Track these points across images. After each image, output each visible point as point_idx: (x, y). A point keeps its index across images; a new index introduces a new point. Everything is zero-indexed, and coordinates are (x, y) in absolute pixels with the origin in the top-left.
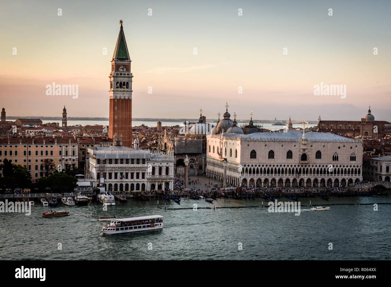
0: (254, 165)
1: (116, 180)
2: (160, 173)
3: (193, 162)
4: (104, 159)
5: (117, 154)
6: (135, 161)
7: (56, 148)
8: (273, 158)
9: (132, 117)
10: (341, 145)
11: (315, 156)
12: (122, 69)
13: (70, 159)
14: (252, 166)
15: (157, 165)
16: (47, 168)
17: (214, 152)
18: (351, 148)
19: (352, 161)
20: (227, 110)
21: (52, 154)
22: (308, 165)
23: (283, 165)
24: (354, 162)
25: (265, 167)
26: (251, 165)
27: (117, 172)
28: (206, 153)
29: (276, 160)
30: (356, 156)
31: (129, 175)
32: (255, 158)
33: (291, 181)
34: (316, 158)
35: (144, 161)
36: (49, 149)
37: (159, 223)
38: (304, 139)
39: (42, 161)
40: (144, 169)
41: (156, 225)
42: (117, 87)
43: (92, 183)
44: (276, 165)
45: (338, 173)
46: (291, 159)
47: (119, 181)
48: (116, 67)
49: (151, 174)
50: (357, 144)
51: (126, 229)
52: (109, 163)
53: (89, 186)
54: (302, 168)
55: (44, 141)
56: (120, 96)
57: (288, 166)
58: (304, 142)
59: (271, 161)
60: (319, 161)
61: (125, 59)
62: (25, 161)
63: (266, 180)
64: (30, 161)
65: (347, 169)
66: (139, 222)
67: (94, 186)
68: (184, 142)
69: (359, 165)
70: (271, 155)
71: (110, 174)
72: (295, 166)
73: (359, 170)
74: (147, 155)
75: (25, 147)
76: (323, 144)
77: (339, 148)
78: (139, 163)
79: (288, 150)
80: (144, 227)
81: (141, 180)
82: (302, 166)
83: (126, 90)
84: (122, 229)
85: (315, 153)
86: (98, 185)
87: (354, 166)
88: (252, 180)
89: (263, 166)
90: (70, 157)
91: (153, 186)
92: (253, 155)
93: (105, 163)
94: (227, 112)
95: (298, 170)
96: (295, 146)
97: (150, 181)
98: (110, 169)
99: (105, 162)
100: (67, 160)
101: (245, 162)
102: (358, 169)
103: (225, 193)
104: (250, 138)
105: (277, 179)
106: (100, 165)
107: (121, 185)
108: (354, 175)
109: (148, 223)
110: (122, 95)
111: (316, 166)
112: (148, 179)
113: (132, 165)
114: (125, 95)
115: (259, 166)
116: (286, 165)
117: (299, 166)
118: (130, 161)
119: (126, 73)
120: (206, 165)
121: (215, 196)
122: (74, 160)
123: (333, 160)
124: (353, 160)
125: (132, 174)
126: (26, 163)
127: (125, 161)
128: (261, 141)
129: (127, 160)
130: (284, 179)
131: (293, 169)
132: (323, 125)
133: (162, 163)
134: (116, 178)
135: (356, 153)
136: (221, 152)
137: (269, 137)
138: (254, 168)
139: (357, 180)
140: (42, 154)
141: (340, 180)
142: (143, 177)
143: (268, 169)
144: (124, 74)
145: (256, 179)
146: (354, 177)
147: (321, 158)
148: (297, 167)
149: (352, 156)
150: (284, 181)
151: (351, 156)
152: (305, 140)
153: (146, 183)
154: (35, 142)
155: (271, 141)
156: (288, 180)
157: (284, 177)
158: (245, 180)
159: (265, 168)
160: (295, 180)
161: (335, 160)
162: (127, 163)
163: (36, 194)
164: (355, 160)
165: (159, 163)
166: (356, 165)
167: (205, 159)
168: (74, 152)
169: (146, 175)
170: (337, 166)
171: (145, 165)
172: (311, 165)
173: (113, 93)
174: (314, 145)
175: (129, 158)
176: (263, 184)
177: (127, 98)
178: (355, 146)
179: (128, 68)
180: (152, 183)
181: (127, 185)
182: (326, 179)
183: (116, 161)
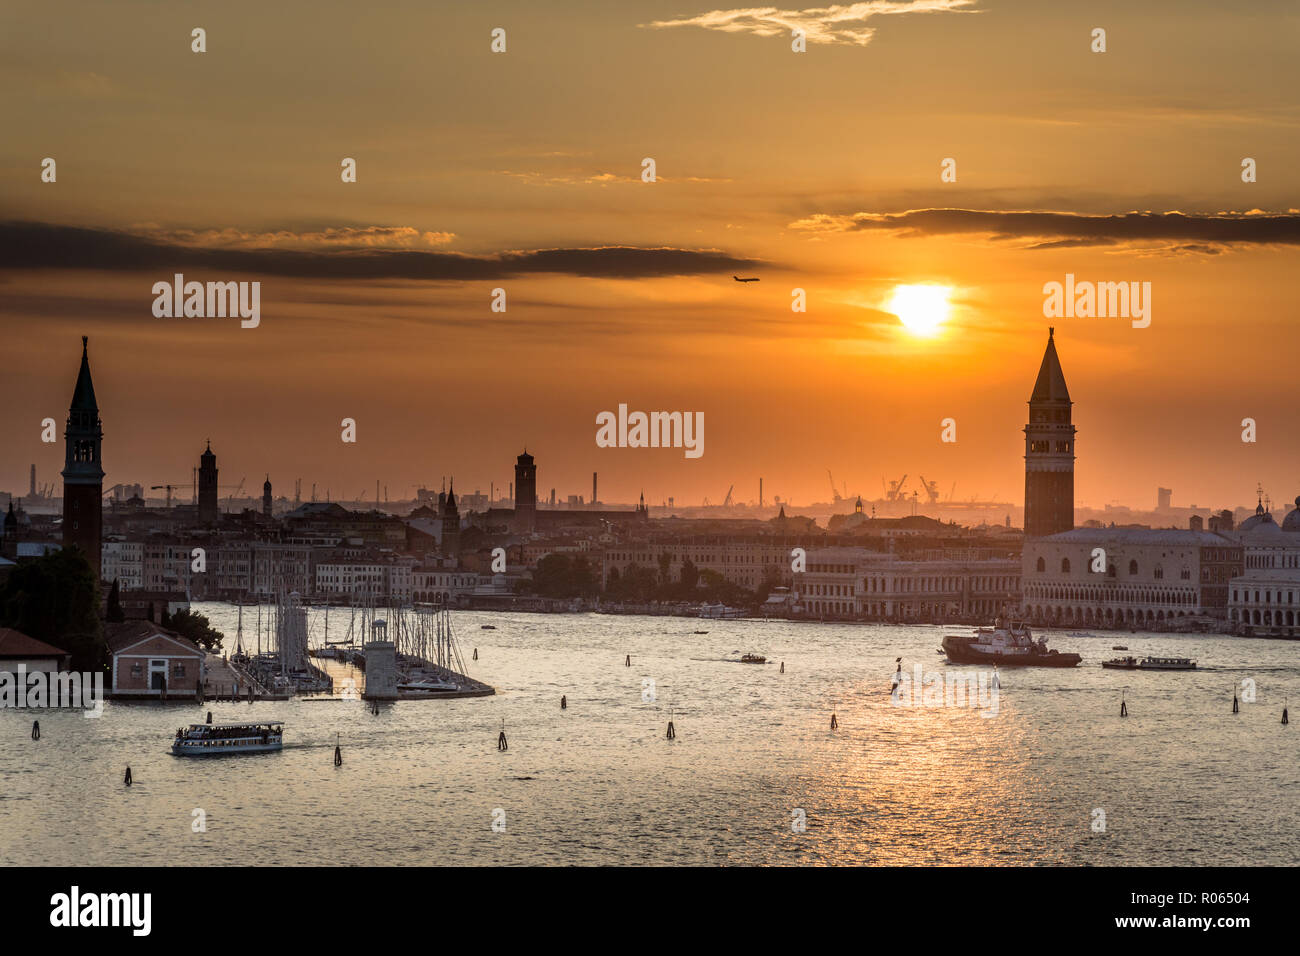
0: (1042, 582)
1: (818, 597)
2: (874, 588)
8: (1068, 571)
10: (1167, 551)
11: (1128, 570)
12: (1041, 417)
14: (1039, 584)
18: (1182, 555)
19: (1183, 580)
22: (1118, 585)
23: (1082, 584)
24: (1186, 581)
25: (1057, 586)
26: (1037, 582)
27: (818, 584)
29: (1072, 574)
30: (1191, 571)
32: (1044, 570)
33: (1094, 612)
34: (1128, 573)
35: (853, 569)
38: (1111, 539)
40: (853, 581)
44: (1072, 584)
49: (862, 589)
50: (1192, 550)
54: (1110, 591)
56: (1036, 467)
57: (1089, 586)
58: (1111, 545)
59: (1066, 577)
60: (1134, 578)
65: (1177, 593)
69: (1195, 588)
71: (811, 588)
72: (1100, 586)
73: (1195, 595)
74: (858, 559)
76: (1139, 548)
77: (1164, 555)
78: (846, 572)
81: (849, 599)
82: (1110, 587)
85: (1129, 564)
87: (1187, 589)
88: (1039, 608)
89: (1054, 584)
91: (865, 608)
92: (1041, 565)
95: (1104, 593)
97: (861, 599)
98: (811, 579)
101: (1029, 578)
102: (1192, 594)
105: (1074, 608)
108: (1187, 604)
110: (1038, 465)
111: (1130, 587)
112: (859, 597)
115: (1049, 584)
116: (1087, 584)
117: (1104, 587)
123: (1155, 577)
124: (1185, 578)
128: (1051, 542)
131: (1097, 592)
133: (877, 573)
134: (818, 592)
138: (1041, 588)
141: (1166, 614)
142: (852, 594)
143: (1062, 590)
145: (1044, 607)
146: (1187, 609)
147: (1137, 573)
150: (1083, 612)
151: (1182, 570)
152: (1113, 541)
153: (855, 603)
155: (1065, 543)
156: (1089, 611)
157: (1084, 605)
159: (1057, 589)
160: (1099, 611)
161: (1159, 577)
165: (873, 573)
166: (1190, 588)
169: (855, 590)
171: (854, 575)
172: (1123, 584)
174: (1127, 550)
180: (864, 603)
181: (831, 604)
182: (1145, 611)
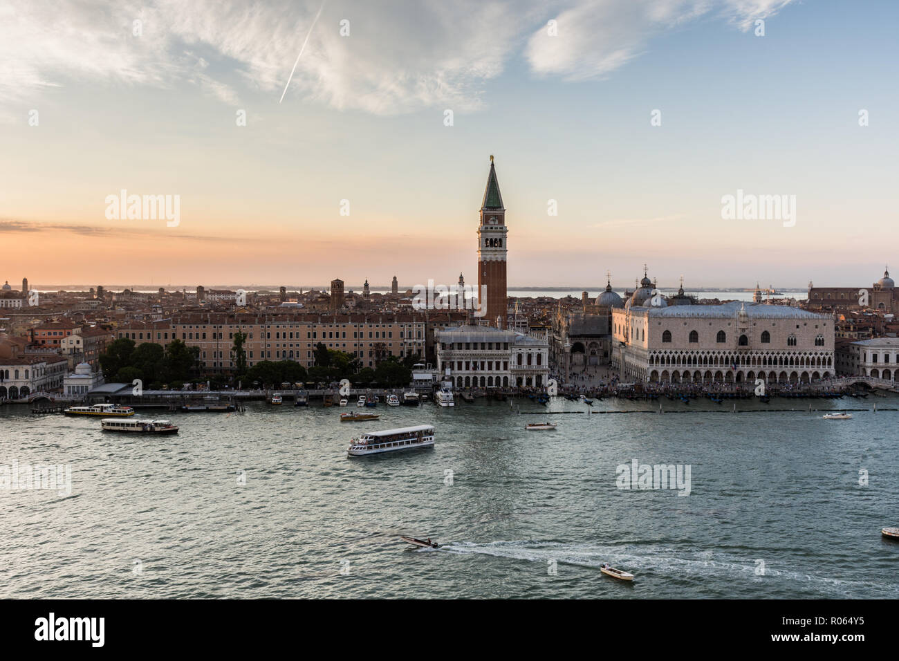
0: (668, 351)
1: (468, 372)
2: (529, 362)
3: (596, 347)
4: (450, 343)
5: (469, 336)
6: (494, 346)
7: (395, 327)
8: (697, 341)
9: (508, 286)
10: (801, 324)
11: (760, 340)
12: (493, 221)
13: (415, 343)
14: (665, 353)
15: (524, 351)
16: (378, 355)
17: (620, 333)
18: (817, 327)
19: (818, 347)
20: (646, 275)
21: (390, 336)
22: (750, 352)
23: (711, 351)
24: (821, 347)
25: (684, 354)
26: (663, 351)
27: (469, 360)
28: (611, 334)
29: (701, 344)
30: (825, 339)
31: (486, 365)
32: (670, 341)
33: (724, 375)
34: (762, 342)
35: (506, 346)
36: (387, 329)
37: (429, 437)
38: (742, 314)
39: (371, 345)
40: (506, 357)
41: (425, 440)
42: (487, 246)
43: (434, 375)
44: (701, 351)
45: (797, 363)
46: (723, 343)
47: (471, 372)
48: (485, 219)
49: (516, 364)
50: (827, 322)
51: (382, 446)
52: (459, 349)
53: (431, 380)
54: (741, 357)
55: (381, 319)
56: (491, 258)
57: (719, 353)
58: (742, 319)
59: (694, 346)
60: (766, 346)
61: (498, 208)
62: (356, 345)
63: (686, 373)
64: (362, 345)
65: (811, 357)
66: (400, 437)
67: (437, 380)
68: (582, 319)
69: (830, 353)
70: (694, 337)
71: (460, 364)
72: (730, 353)
73: (830, 359)
74: (511, 337)
75: (355, 326)
76: (772, 322)
77: (798, 327)
78: (499, 349)
79: (719, 330)
80: (408, 443)
81: (502, 372)
82: (740, 353)
83: (498, 249)
84: (377, 447)
85: (760, 334)
86: (443, 379)
87: (821, 354)
88: (665, 373)
89: (682, 353)
90: (415, 340)
91: (519, 381)
92: (667, 337)
93: (453, 349)
94: (646, 278)
95: (735, 359)
96: (729, 324)
97: (515, 373)
98: (460, 357)
99: (452, 346)
100: (410, 344)
101: (654, 347)
102: (827, 357)
103: (617, 391)
104: (662, 314)
105: (703, 371)
106: (446, 351)
107: (475, 378)
108: (821, 366)
109: (413, 437)
110: (493, 256)
111: (762, 353)
112: (512, 371)
113: (490, 352)
114: (497, 256)
115: (676, 353)
116: (717, 352)
117: (735, 353)
118: (487, 346)
119: (499, 226)
120: (611, 351)
121: (603, 395)
122: (419, 344)
123: (789, 345)
124: (819, 345)
125: (490, 364)
126: (356, 349)
127: (479, 346)
128: (679, 317)
129: (483, 344)
130: (714, 372)
131: (727, 358)
132: (816, 294)
133: (532, 349)
134: (467, 368)
135: (824, 334)
136: (627, 333)
137: (691, 312)
138: (668, 356)
139: (827, 374)
140: (377, 336)
141: (800, 374)
142: (506, 368)
143: (690, 357)
144: (495, 228)
145: (671, 372)
146: (821, 370)
147: (769, 342)
148: (732, 354)
149: (818, 338)
150: (713, 375)
151: (816, 340)
152: (744, 316)
153: (509, 377)
154: (369, 320)
155: (693, 317)
156: (719, 373)
157: (714, 369)
158: (655, 373)
159: (684, 356)
160: (729, 373)
161: (792, 345)
162: (483, 348)
163: (378, 390)
164: (823, 345)
165: (528, 349)
166: (824, 352)
167: (611, 342)
168: (419, 333)
169: (509, 364)
170: (794, 354)
171: (508, 352)
172: (754, 352)
173: (480, 253)
174: (758, 323)
175: (484, 341)
176: (681, 378)
177: (500, 260)
178: (803, 323)
179: (501, 219)
180: (518, 376)
181: (483, 379)
182: (778, 372)
183: (468, 346)
